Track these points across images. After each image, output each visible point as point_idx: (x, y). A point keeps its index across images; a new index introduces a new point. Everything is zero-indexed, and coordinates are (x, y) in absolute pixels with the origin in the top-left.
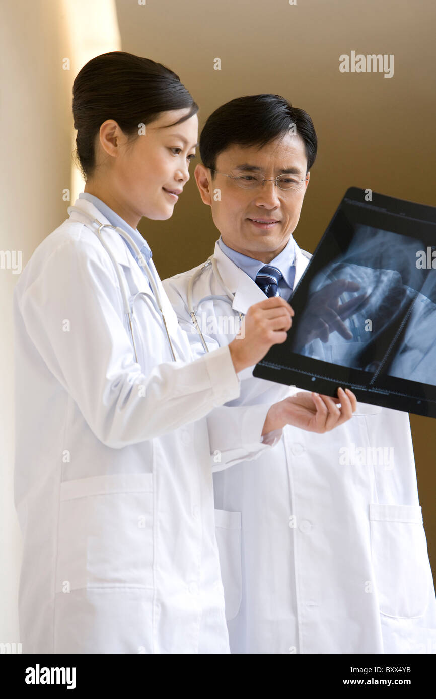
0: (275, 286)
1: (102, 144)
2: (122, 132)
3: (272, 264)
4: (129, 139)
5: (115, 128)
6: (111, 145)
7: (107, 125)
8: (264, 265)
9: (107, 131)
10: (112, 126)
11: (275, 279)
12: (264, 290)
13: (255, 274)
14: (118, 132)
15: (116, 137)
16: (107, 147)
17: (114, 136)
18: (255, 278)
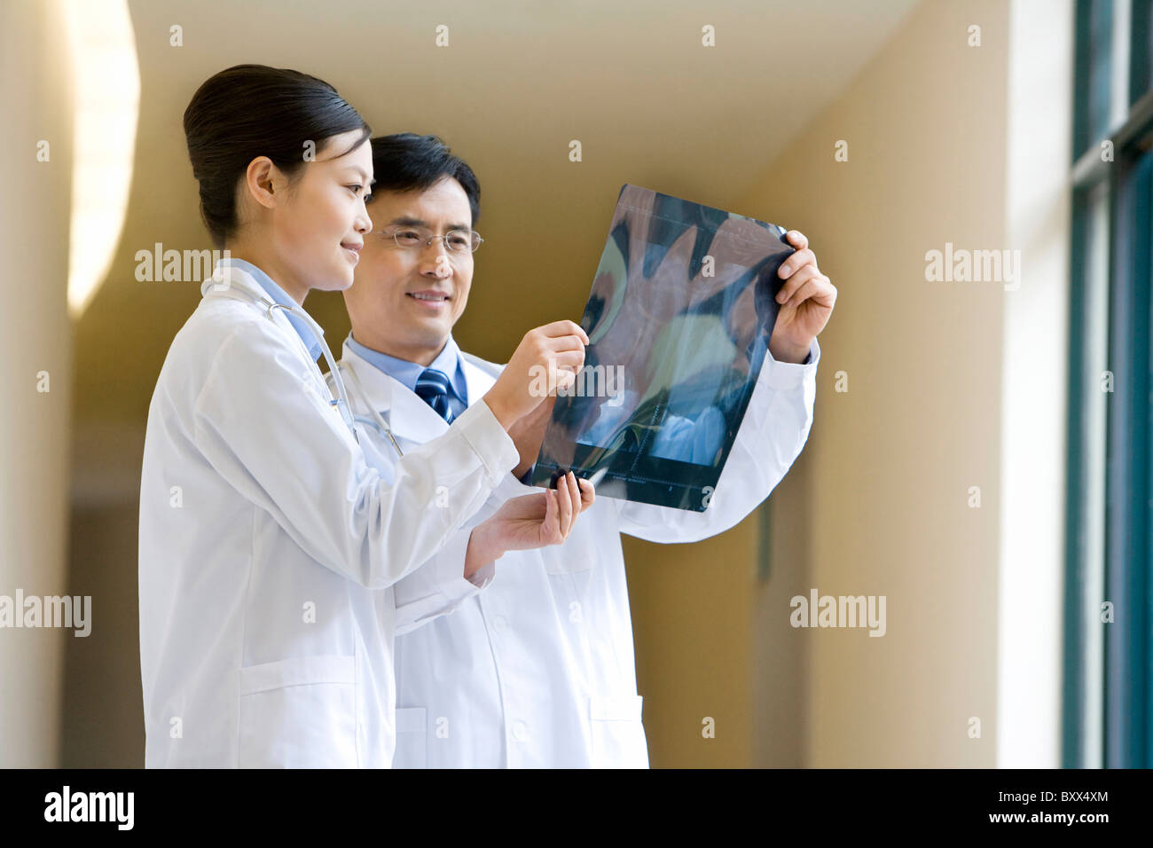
0: (444, 397)
1: (253, 191)
2: (279, 172)
3: (435, 366)
4: (290, 180)
5: (268, 167)
6: (266, 192)
7: (257, 164)
8: (422, 369)
9: (258, 172)
10: (264, 165)
11: (443, 388)
12: (430, 404)
13: (415, 383)
14: (273, 172)
15: (269, 181)
16: (261, 196)
17: (267, 179)
18: (414, 387)
